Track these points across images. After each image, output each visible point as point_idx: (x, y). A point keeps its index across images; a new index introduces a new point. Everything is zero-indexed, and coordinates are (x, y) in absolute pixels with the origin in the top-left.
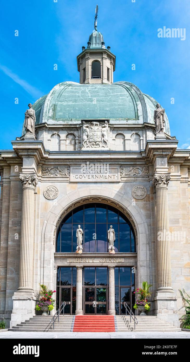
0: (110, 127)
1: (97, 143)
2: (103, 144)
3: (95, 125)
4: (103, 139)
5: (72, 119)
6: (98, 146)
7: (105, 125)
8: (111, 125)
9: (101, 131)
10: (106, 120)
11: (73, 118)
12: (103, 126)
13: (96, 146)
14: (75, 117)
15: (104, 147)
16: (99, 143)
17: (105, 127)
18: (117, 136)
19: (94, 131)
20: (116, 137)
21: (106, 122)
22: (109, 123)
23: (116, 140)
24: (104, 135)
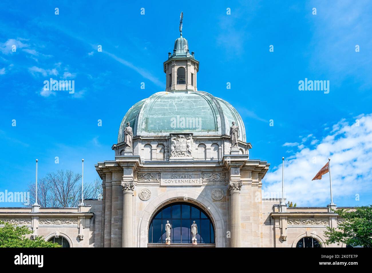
0: (193, 138)
1: (183, 153)
2: (188, 153)
3: (182, 138)
4: (187, 149)
5: (161, 131)
6: (184, 155)
7: (190, 137)
8: (194, 137)
9: (186, 143)
10: (190, 134)
11: (163, 130)
12: (188, 138)
13: (182, 156)
14: (164, 129)
15: (188, 156)
16: (184, 153)
17: (189, 139)
18: (200, 146)
19: (180, 142)
20: (198, 147)
21: (190, 135)
22: (193, 135)
23: (198, 149)
24: (188, 146)
